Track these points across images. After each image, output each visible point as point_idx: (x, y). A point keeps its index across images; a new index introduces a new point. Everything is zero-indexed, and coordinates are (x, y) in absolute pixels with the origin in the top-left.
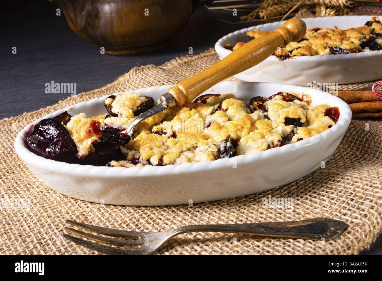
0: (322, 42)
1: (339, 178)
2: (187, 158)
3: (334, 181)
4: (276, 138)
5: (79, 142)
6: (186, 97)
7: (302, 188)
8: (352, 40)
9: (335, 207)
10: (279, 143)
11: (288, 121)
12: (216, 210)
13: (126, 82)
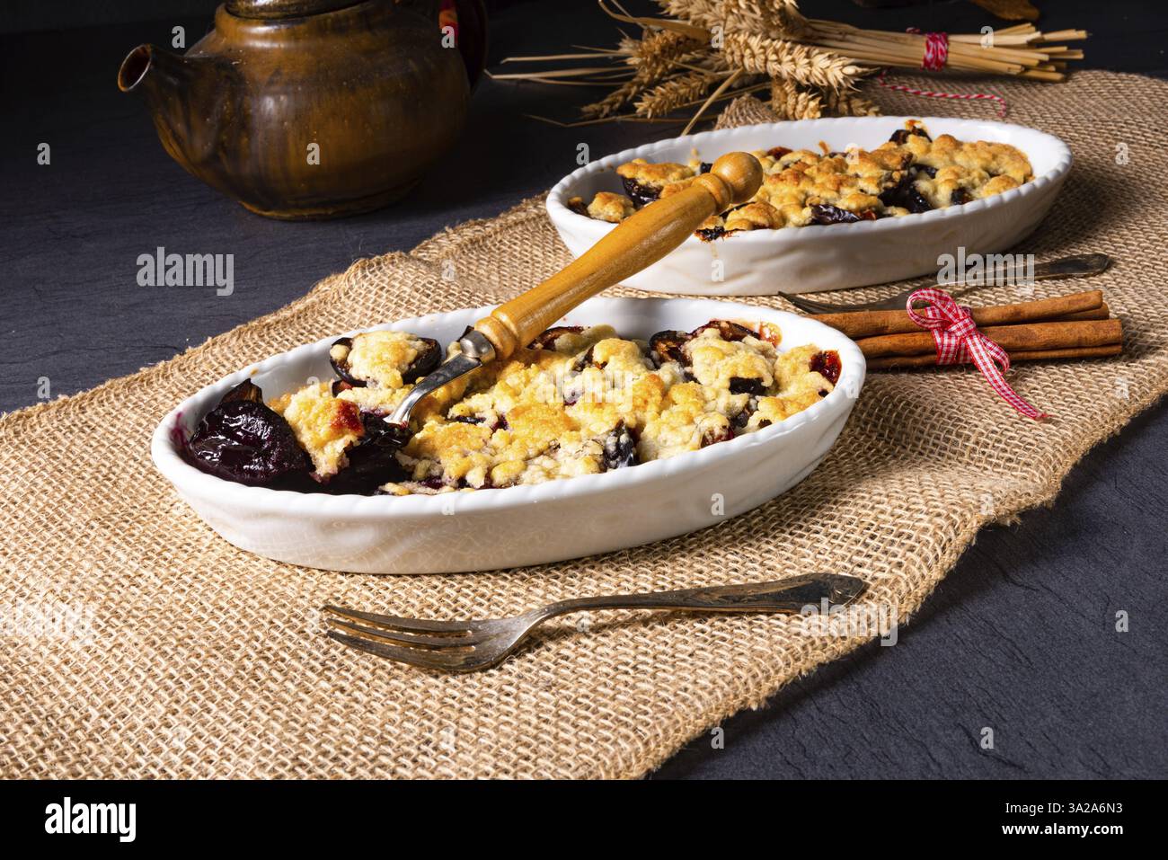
0: (794, 190)
1: (845, 496)
2: (543, 470)
3: (835, 503)
4: (717, 422)
5: (316, 448)
6: (516, 340)
7: (773, 521)
8: (862, 184)
9: (839, 551)
10: (724, 433)
11: (737, 385)
12: (610, 571)
13: (342, 295)
